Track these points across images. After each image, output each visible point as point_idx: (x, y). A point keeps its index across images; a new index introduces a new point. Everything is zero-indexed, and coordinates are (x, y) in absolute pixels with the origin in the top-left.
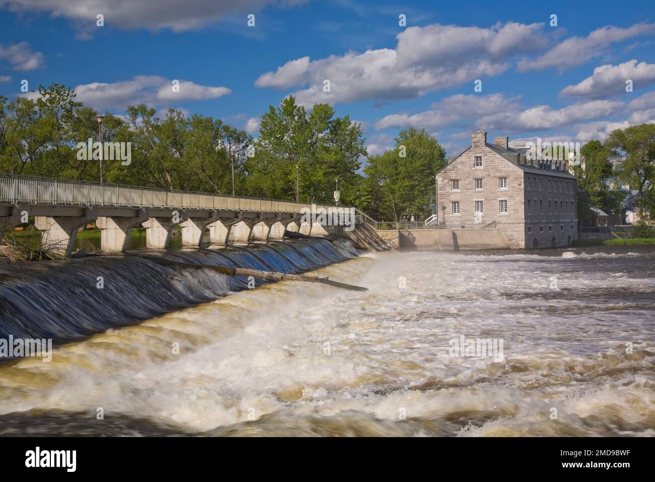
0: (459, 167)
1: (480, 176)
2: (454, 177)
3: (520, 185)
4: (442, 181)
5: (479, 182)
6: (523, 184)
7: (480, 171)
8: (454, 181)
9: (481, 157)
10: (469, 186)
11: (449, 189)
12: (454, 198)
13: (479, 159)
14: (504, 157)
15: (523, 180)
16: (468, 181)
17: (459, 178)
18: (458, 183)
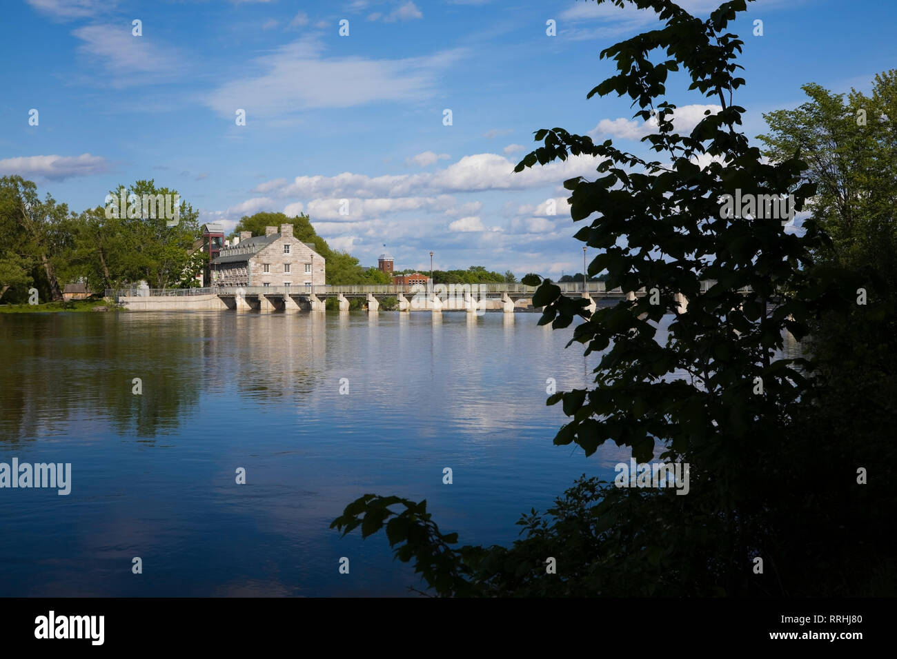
0: (271, 253)
1: (288, 262)
2: (265, 261)
3: (322, 270)
4: (255, 265)
5: (287, 266)
6: (324, 270)
7: (288, 258)
8: (265, 265)
9: (288, 246)
10: (279, 270)
11: (261, 272)
12: (265, 280)
13: (287, 246)
14: (309, 246)
15: (324, 267)
16: (278, 266)
17: (270, 262)
18: (268, 267)
